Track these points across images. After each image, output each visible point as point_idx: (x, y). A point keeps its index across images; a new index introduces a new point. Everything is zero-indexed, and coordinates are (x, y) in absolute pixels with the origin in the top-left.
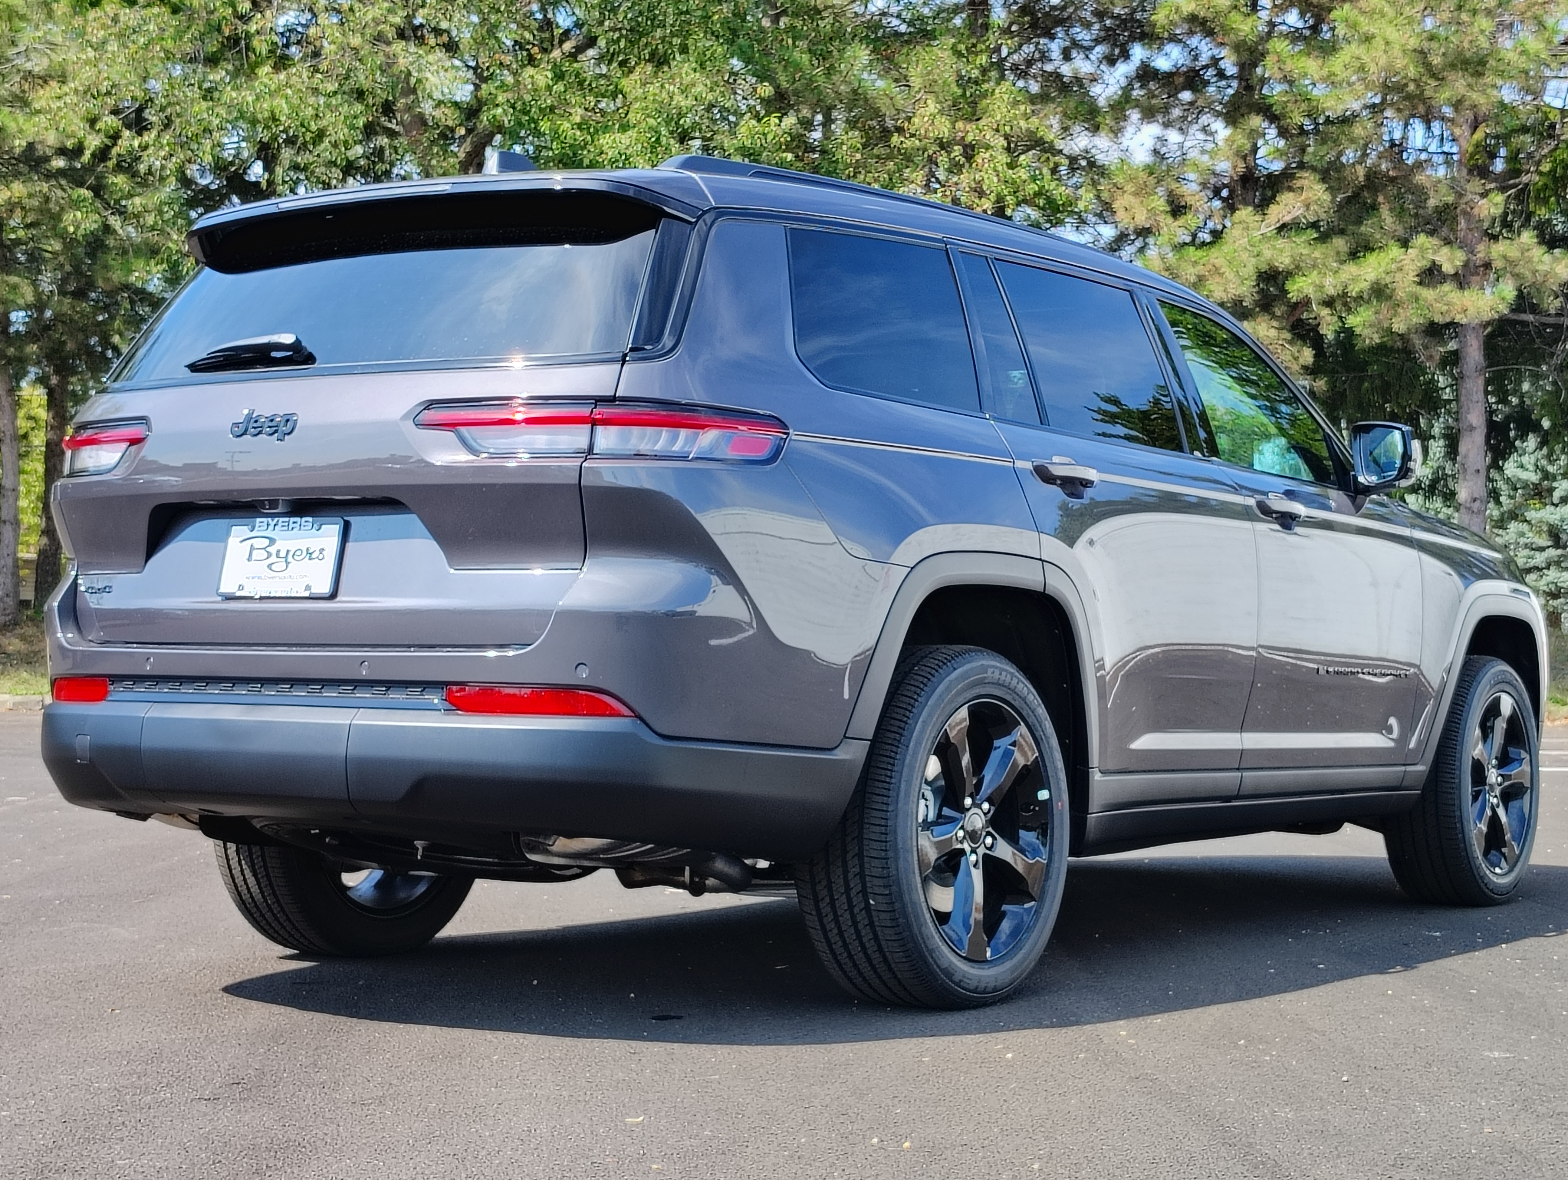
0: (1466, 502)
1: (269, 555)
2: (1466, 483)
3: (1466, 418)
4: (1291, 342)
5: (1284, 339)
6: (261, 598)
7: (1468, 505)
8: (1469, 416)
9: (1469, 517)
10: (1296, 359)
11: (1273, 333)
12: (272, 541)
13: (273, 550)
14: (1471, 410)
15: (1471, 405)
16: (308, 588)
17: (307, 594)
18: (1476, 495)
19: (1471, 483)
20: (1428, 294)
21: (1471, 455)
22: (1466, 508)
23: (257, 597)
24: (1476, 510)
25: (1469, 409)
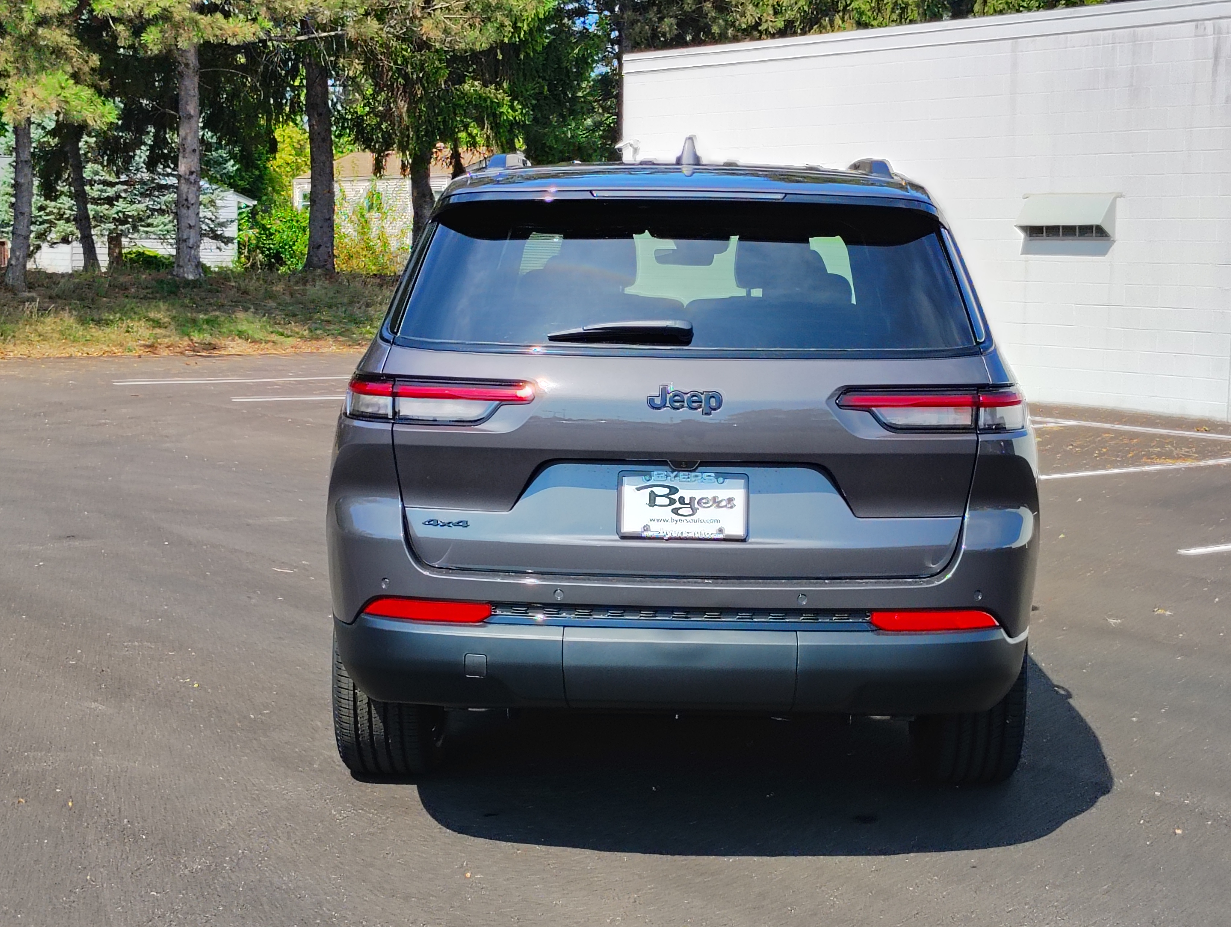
0: (186, 174)
1: (672, 502)
2: (185, 160)
3: (186, 109)
4: (79, 47)
5: (75, 45)
6: (670, 539)
7: (187, 177)
8: (188, 107)
9: (187, 187)
10: (87, 62)
11: (65, 38)
12: (674, 490)
13: (676, 497)
14: (189, 102)
15: (189, 98)
16: (721, 531)
17: (721, 536)
18: (193, 169)
19: (190, 160)
20: (204, 20)
21: (189, 138)
22: (185, 179)
23: (667, 537)
24: (193, 181)
25: (187, 102)
